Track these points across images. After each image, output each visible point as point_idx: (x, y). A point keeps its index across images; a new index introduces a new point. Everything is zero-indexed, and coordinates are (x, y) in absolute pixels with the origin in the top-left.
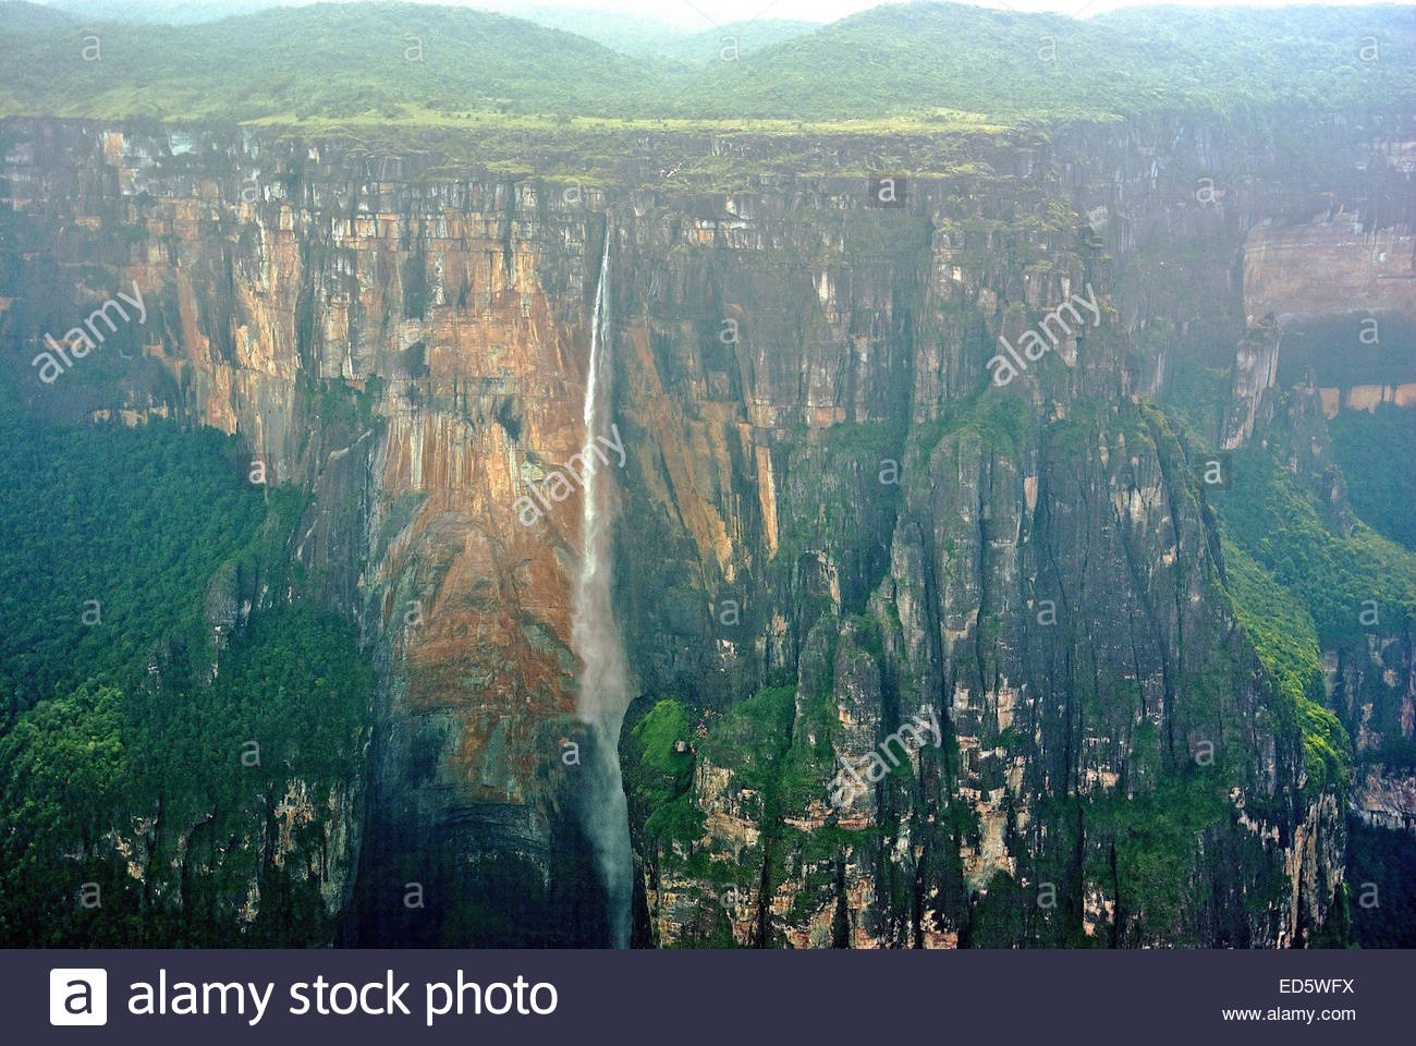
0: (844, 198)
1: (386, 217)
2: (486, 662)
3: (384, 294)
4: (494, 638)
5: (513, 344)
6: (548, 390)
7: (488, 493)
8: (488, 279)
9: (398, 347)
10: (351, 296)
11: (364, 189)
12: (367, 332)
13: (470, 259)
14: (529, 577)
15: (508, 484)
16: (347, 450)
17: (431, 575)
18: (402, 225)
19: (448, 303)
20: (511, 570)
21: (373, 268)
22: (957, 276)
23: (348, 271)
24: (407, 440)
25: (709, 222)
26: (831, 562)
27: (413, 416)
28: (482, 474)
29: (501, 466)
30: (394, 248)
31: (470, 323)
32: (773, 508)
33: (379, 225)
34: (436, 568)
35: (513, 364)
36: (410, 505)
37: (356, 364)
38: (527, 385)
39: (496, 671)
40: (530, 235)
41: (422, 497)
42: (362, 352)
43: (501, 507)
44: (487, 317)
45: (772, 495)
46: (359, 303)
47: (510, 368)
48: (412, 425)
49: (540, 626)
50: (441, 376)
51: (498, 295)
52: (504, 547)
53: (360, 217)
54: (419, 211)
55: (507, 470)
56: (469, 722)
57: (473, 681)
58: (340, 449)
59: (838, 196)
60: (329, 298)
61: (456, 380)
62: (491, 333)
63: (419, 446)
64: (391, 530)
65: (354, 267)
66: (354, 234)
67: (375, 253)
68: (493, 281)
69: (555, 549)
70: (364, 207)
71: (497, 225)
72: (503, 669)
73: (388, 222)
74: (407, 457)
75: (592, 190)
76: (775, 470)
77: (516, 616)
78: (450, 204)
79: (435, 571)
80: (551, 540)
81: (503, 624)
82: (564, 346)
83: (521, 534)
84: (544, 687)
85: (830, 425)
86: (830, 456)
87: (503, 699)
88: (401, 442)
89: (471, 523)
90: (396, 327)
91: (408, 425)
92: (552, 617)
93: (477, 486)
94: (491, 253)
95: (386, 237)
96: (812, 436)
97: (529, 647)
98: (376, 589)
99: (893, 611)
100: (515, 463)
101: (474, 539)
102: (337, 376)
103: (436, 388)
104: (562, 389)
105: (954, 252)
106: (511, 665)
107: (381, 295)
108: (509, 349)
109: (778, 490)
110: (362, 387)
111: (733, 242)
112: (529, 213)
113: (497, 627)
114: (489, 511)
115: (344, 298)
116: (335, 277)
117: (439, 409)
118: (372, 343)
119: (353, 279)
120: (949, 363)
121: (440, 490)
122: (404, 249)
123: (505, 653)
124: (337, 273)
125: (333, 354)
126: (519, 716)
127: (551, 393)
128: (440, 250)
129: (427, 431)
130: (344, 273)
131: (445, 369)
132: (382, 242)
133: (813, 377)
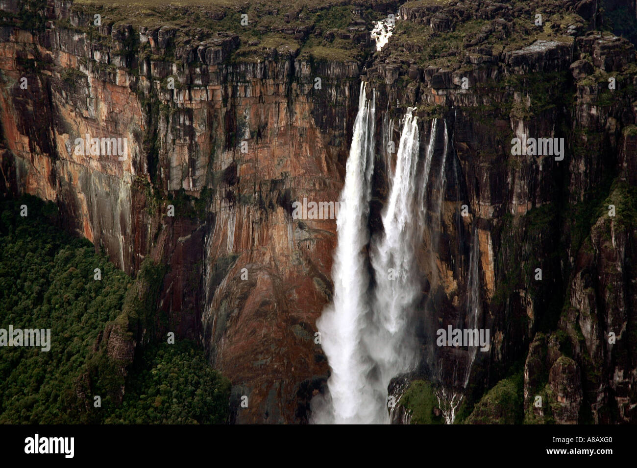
0: (523, 68)
1: (213, 88)
2: (267, 350)
3: (211, 135)
4: (273, 335)
5: (290, 157)
6: (314, 185)
7: (273, 249)
8: (276, 119)
9: (221, 168)
10: (190, 139)
11: (198, 70)
12: (202, 160)
13: (265, 108)
14: (295, 296)
15: (286, 243)
16: (189, 236)
17: (237, 303)
18: (223, 91)
19: (252, 137)
20: (284, 293)
21: (205, 120)
22: (594, 111)
23: (187, 123)
24: (226, 224)
25: (443, 91)
26: (529, 296)
27: (230, 210)
28: (270, 239)
29: (282, 233)
30: (217, 106)
31: (264, 147)
32: (491, 266)
33: (209, 93)
34: (239, 298)
35: (289, 169)
36: (227, 264)
37: (194, 181)
38: (299, 181)
39: (274, 355)
40: (306, 92)
41: (234, 258)
42: (198, 173)
43: (281, 257)
44: (275, 142)
45: (491, 258)
46: (196, 143)
47: (288, 172)
48: (229, 215)
49: (301, 324)
50: (247, 181)
51: (282, 129)
52: (281, 280)
53: (196, 88)
54: (232, 81)
55: (286, 235)
56: (256, 387)
57: (259, 363)
58: (184, 236)
59: (519, 66)
60: (174, 140)
61: (255, 183)
62: (277, 152)
63: (232, 227)
64: (216, 281)
65: (191, 120)
66: (190, 99)
67: (205, 111)
68: (279, 120)
69: (315, 278)
70: (198, 82)
71: (284, 86)
72: (279, 353)
73: (213, 90)
74: (225, 235)
75: (350, 63)
76: (493, 244)
77: (286, 321)
78: (255, 76)
79: (239, 300)
80: (313, 273)
81: (278, 326)
82: (328, 159)
83: (293, 271)
84: (303, 360)
85: (525, 213)
86: (526, 232)
87: (276, 371)
88: (222, 226)
89: (261, 269)
90: (220, 156)
91: (227, 215)
92: (308, 318)
93: (267, 246)
94: (279, 104)
95: (212, 100)
96: (515, 221)
97: (295, 338)
98: (209, 320)
99: (578, 329)
100: (291, 231)
101: (263, 277)
102: (178, 189)
103: (243, 189)
104: (325, 184)
105: (592, 97)
106: (284, 350)
107: (209, 135)
108: (287, 160)
109: (495, 255)
110: (197, 195)
111: (458, 102)
112: (306, 78)
113: (274, 328)
114: (274, 260)
115: (185, 140)
116: (178, 127)
117: (246, 203)
118: (203, 167)
119: (191, 127)
120: (591, 166)
121: (245, 252)
122: (224, 107)
123: (280, 343)
124: (180, 125)
125: (176, 175)
126: (287, 380)
127: (316, 187)
128: (246, 105)
129: (238, 218)
130: (184, 123)
131: (248, 177)
132: (211, 104)
133: (515, 186)
